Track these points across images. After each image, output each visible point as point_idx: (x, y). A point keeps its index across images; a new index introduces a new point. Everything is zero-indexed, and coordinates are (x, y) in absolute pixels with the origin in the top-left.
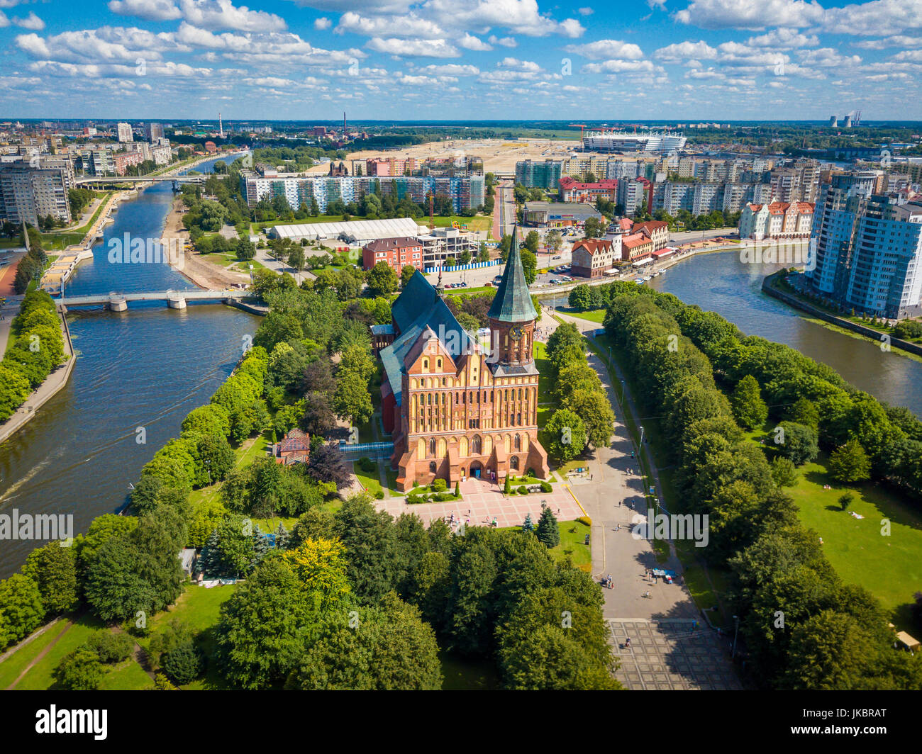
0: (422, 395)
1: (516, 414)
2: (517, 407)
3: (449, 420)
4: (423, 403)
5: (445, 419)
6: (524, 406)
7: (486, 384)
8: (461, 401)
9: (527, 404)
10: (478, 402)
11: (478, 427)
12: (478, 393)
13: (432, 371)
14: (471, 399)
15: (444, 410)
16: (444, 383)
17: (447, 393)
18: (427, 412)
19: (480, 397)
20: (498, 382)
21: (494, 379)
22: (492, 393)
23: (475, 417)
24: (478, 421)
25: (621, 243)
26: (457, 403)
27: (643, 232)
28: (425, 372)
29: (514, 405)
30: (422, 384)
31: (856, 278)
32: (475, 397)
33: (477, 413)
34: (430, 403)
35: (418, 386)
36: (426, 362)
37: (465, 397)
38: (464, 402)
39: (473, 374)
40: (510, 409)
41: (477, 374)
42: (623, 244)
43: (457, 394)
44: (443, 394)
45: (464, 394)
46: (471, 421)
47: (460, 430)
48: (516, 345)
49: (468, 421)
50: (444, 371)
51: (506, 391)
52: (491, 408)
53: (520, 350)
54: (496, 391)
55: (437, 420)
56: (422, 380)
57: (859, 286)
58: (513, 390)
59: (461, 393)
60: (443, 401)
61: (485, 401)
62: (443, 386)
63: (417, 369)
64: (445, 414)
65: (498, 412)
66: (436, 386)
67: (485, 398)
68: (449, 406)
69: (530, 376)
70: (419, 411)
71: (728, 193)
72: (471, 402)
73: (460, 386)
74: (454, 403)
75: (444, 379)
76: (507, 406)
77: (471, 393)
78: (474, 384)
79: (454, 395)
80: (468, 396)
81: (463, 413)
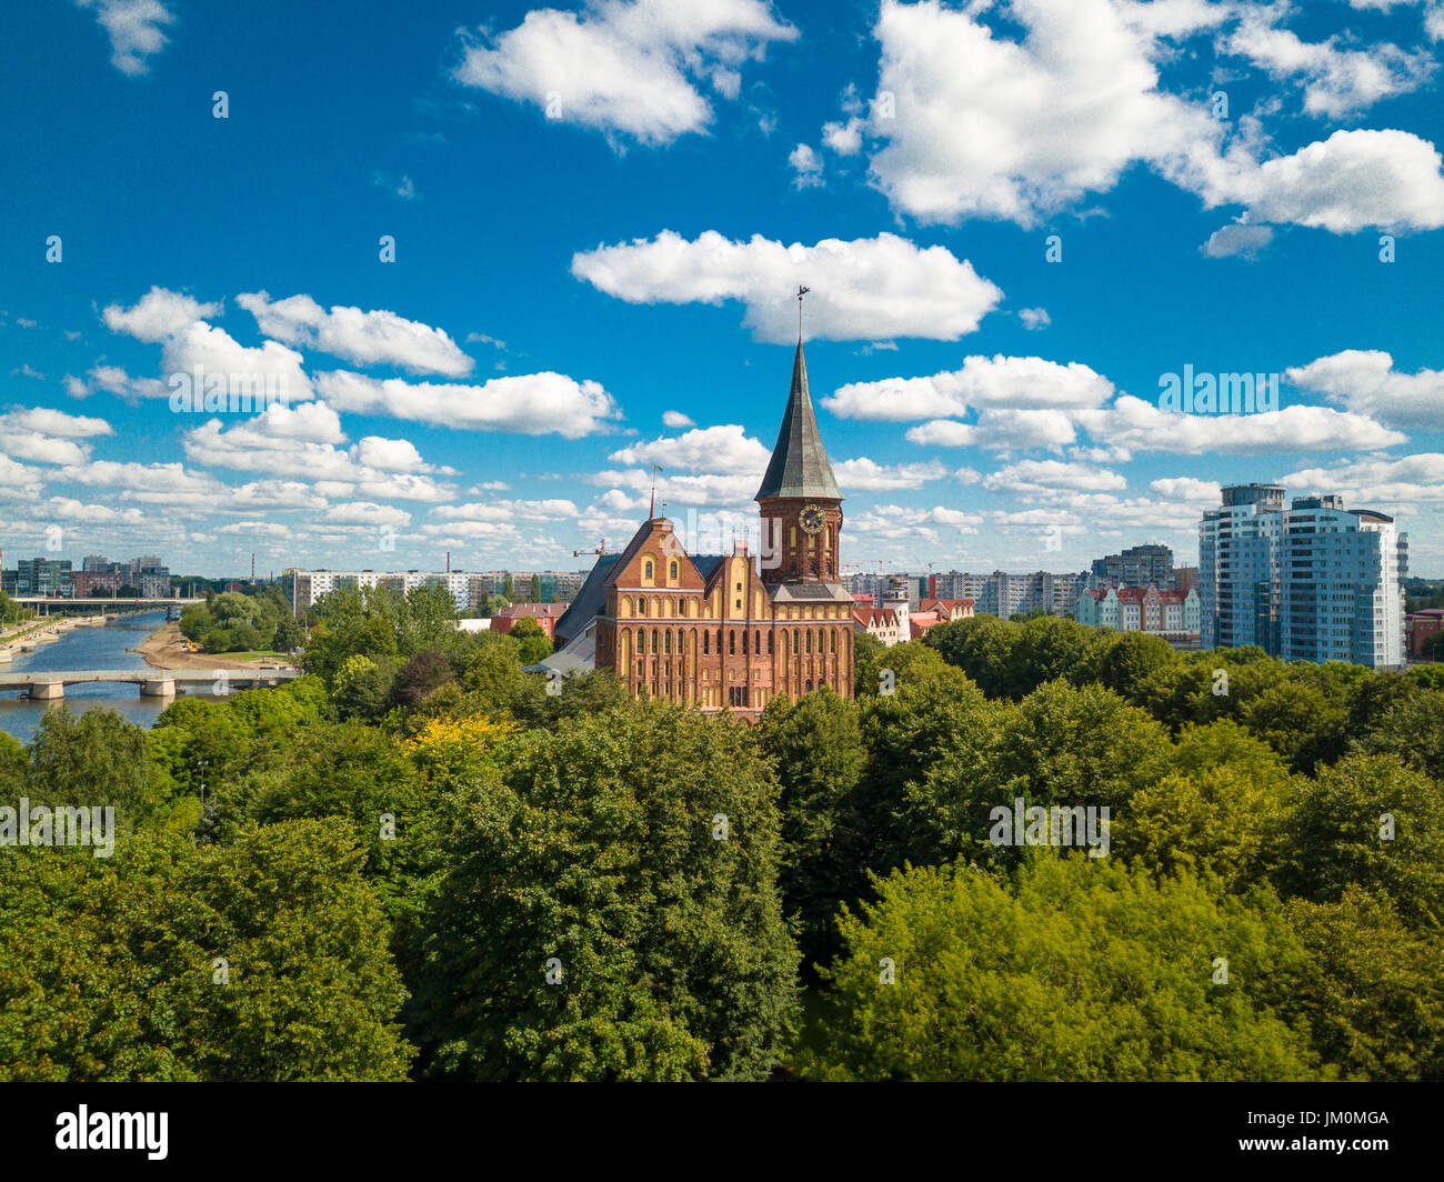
0: (641, 632)
1: (816, 680)
2: (817, 665)
3: (691, 686)
4: (641, 646)
5: (683, 684)
6: (829, 663)
7: (758, 616)
8: (713, 647)
9: (835, 661)
10: (746, 652)
11: (747, 705)
12: (746, 634)
13: (661, 583)
14: (732, 644)
15: (682, 664)
16: (681, 611)
17: (687, 629)
18: (649, 668)
19: (747, 642)
20: (781, 616)
21: (774, 606)
22: (771, 634)
23: (739, 682)
24: (746, 690)
25: (907, 618)
26: (706, 651)
27: (936, 611)
28: (647, 584)
29: (811, 661)
30: (642, 611)
31: (1294, 630)
32: (738, 642)
33: (744, 674)
34: (655, 650)
35: (633, 613)
36: (649, 565)
37: (723, 641)
38: (720, 650)
39: (735, 595)
40: (805, 669)
41: (741, 595)
42: (911, 620)
43: (707, 633)
44: (681, 632)
45: (720, 634)
46: (732, 688)
47: (712, 708)
48: (811, 544)
49: (726, 690)
50: (683, 584)
51: (796, 633)
52: (769, 664)
53: (819, 554)
54: (778, 630)
55: (669, 684)
56: (642, 601)
57: (1301, 643)
58: (809, 633)
59: (713, 632)
60: (680, 647)
61: (758, 652)
62: (680, 617)
63: (632, 578)
64: (683, 673)
65: (782, 673)
66: (667, 615)
67: (758, 644)
68: (691, 657)
69: (839, 604)
70: (635, 663)
71: (1049, 588)
72: (732, 652)
73: (712, 615)
74: (701, 650)
75: (681, 601)
76: (798, 662)
77: (732, 633)
78: (737, 614)
79: (701, 635)
80: (726, 638)
81: (718, 673)
